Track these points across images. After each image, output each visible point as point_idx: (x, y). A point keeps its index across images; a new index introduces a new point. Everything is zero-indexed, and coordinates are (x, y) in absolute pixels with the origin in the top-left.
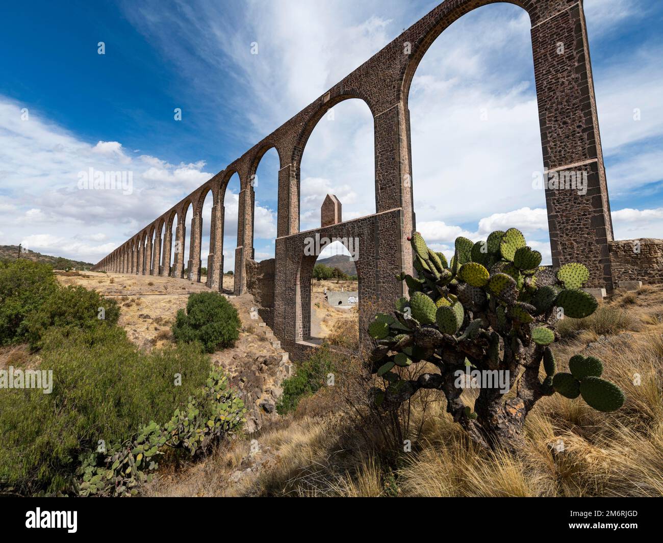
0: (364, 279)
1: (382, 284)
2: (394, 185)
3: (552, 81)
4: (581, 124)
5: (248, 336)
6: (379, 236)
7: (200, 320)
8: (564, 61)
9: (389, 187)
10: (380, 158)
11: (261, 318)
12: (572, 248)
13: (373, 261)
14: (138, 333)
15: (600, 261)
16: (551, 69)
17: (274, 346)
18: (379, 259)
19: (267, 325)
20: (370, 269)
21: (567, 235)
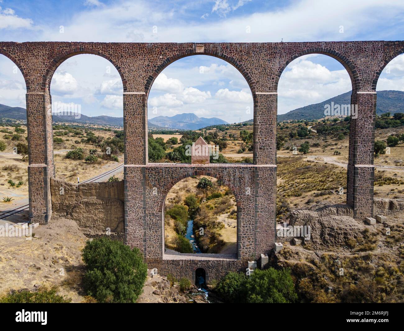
1: (260, 213)
2: (271, 149)
3: (362, 125)
6: (258, 181)
9: (267, 149)
10: (260, 126)
12: (362, 201)
13: (253, 198)
15: (370, 206)
16: (363, 118)
18: (258, 196)
20: (250, 202)
21: (361, 195)
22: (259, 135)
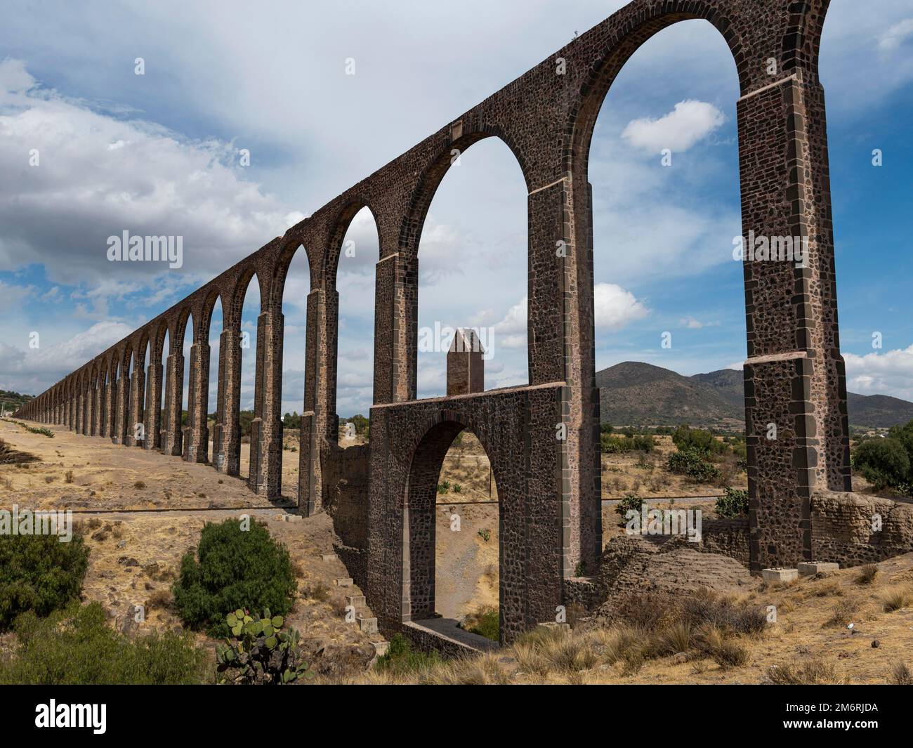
0: (508, 510)
1: (534, 525)
2: (555, 336)
3: (759, 204)
4: (790, 288)
5: (314, 605)
6: (530, 432)
7: (219, 576)
8: (773, 173)
9: (549, 337)
10: (536, 278)
11: (345, 567)
12: (771, 497)
13: (522, 479)
14: (119, 594)
15: (801, 523)
16: (759, 181)
17: (364, 627)
18: (530, 476)
19: (354, 583)
20: (517, 493)
21: (767, 474)
22: (534, 303)
